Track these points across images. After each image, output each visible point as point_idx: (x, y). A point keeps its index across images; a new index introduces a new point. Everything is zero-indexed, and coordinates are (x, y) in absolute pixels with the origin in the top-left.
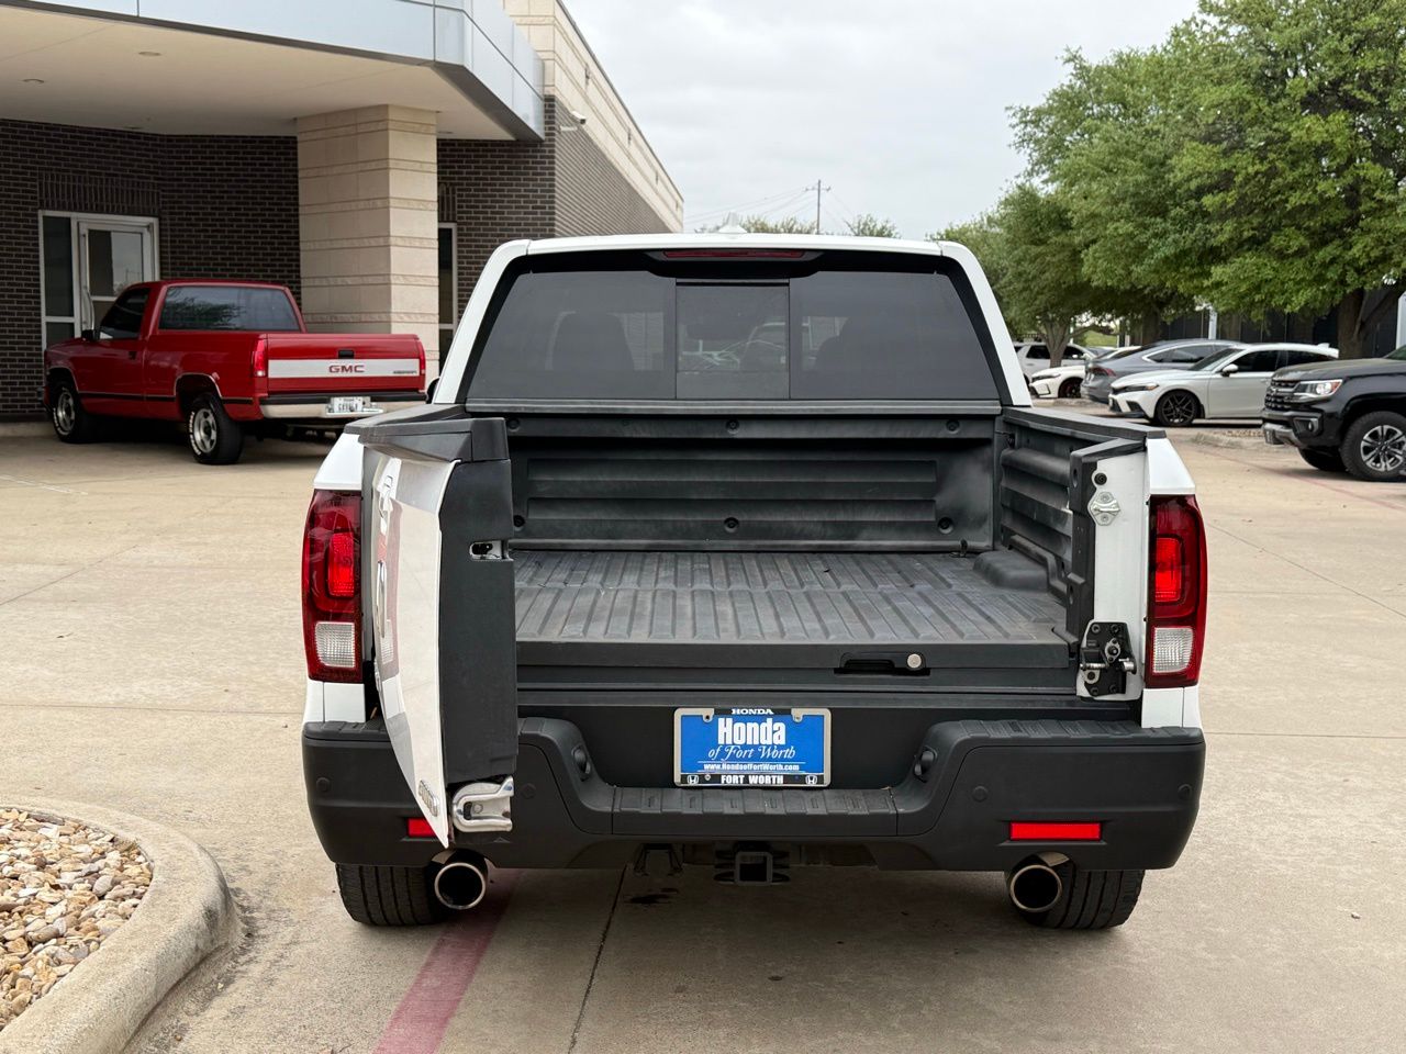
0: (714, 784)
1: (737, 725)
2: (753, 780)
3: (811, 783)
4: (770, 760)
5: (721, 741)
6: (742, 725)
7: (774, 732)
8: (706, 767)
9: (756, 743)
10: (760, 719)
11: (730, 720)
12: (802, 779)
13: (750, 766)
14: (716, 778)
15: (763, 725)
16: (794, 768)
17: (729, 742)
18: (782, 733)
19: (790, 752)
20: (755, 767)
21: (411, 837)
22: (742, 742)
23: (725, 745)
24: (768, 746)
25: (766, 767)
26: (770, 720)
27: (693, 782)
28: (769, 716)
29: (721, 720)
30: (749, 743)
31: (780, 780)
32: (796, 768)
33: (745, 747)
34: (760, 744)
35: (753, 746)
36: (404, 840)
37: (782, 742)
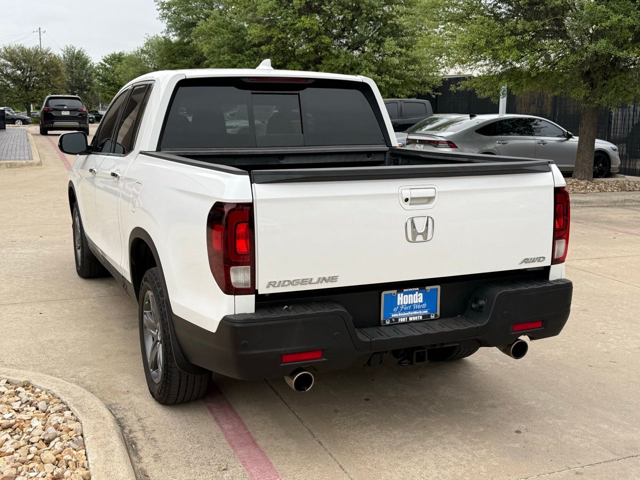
0: (395, 323)
1: (405, 296)
2: (411, 319)
3: (432, 317)
4: (417, 310)
5: (398, 304)
6: (407, 296)
7: (418, 297)
8: (393, 316)
9: (412, 303)
10: (413, 293)
11: (402, 294)
12: (429, 316)
13: (409, 313)
14: (397, 319)
15: (415, 295)
16: (426, 312)
17: (402, 304)
18: (421, 298)
19: (425, 305)
20: (411, 313)
21: (283, 363)
22: (407, 303)
23: (400, 305)
24: (416, 304)
25: (415, 313)
26: (417, 292)
27: (388, 323)
28: (417, 291)
29: (399, 295)
30: (409, 303)
31: (421, 317)
32: (427, 312)
33: (408, 305)
35: (411, 304)
36: (282, 365)
37: (422, 301)
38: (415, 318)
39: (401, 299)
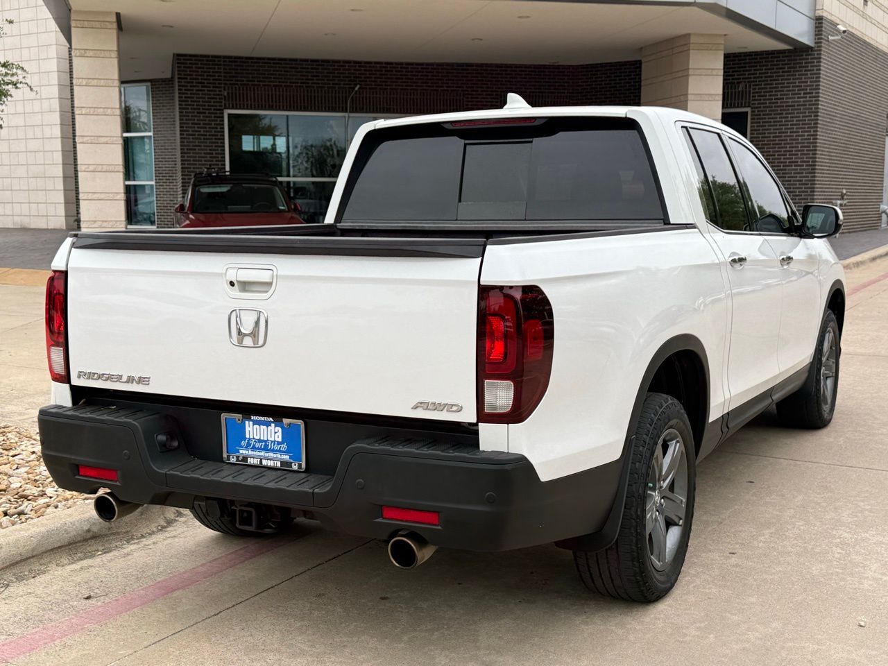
1: (255, 426)
2: (265, 463)
3: (295, 467)
5: (247, 436)
6: (258, 426)
7: (275, 433)
8: (241, 451)
9: (265, 439)
12: (289, 464)
13: (263, 454)
14: (245, 459)
16: (286, 457)
17: (251, 437)
18: (280, 434)
19: (284, 447)
20: (267, 455)
22: (258, 438)
24: (272, 442)
25: (271, 455)
27: (233, 460)
29: (247, 422)
30: (262, 438)
31: (279, 464)
32: (287, 457)
33: (260, 441)
34: (268, 440)
37: (280, 440)
38: (271, 463)
39: (251, 429)
